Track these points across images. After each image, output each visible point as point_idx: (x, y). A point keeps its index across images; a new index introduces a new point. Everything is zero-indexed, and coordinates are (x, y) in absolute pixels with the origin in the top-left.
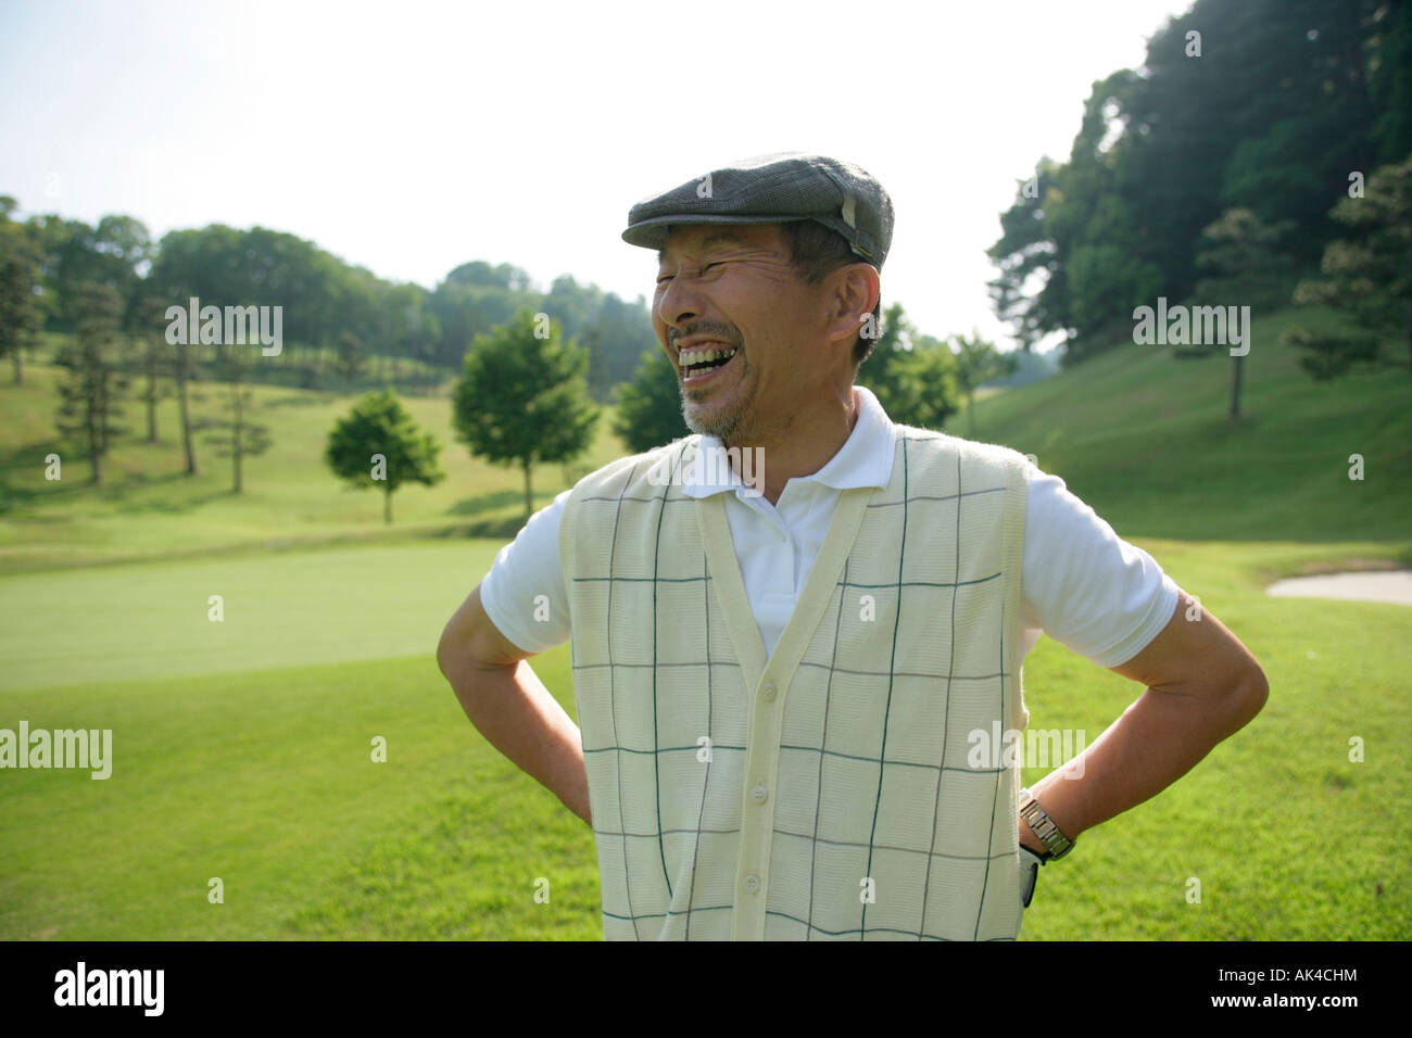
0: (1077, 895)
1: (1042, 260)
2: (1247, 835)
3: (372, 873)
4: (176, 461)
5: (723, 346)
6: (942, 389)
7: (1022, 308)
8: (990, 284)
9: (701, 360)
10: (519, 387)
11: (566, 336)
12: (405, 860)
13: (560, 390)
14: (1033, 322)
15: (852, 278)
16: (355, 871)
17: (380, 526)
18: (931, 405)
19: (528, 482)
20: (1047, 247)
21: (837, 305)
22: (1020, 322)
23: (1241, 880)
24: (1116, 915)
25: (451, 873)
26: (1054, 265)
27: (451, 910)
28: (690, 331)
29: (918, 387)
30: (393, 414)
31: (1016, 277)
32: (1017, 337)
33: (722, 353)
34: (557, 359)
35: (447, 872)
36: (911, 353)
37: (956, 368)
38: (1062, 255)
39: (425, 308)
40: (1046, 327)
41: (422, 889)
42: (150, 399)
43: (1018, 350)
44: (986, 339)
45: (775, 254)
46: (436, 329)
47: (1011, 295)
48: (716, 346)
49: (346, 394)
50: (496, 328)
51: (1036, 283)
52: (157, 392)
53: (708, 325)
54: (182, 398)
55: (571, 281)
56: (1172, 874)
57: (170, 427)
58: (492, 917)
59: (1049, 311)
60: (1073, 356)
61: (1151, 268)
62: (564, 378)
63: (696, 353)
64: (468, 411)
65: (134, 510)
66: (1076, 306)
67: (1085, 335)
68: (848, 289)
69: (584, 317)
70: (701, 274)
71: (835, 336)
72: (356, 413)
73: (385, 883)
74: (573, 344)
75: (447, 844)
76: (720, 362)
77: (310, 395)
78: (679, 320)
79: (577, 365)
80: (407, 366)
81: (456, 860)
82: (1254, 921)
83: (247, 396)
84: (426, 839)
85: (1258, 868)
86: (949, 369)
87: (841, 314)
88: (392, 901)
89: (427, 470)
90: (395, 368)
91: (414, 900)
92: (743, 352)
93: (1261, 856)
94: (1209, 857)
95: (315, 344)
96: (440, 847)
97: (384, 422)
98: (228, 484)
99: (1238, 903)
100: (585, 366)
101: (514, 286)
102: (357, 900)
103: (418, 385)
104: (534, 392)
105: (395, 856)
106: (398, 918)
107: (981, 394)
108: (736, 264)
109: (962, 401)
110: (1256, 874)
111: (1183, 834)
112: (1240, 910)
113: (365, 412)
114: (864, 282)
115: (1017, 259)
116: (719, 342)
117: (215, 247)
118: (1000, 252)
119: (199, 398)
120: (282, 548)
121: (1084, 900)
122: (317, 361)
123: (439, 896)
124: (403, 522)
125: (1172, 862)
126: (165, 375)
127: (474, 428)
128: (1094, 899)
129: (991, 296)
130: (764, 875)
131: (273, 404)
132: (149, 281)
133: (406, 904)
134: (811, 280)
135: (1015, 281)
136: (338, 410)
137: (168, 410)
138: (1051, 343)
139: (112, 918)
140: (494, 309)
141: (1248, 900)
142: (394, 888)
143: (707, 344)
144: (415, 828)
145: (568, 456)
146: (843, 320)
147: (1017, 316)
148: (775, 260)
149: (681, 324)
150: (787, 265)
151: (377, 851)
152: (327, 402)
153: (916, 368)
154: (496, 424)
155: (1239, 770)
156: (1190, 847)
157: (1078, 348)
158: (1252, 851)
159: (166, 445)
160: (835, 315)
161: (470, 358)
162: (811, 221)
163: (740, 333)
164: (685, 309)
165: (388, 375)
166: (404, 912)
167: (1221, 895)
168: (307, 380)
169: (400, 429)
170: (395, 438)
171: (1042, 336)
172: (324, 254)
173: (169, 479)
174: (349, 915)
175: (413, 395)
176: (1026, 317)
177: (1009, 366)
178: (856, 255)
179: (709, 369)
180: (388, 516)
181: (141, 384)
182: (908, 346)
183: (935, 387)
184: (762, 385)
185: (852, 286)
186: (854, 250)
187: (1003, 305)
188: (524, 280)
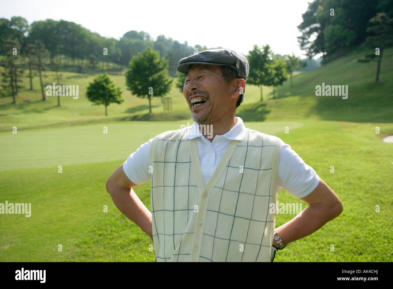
0: (311, 239)
1: (316, 29)
2: (365, 221)
3: (101, 230)
4: (40, 96)
5: (203, 98)
6: (282, 73)
7: (309, 45)
8: (298, 38)
9: (197, 101)
10: (147, 72)
11: (162, 55)
12: (111, 226)
13: (159, 73)
14: (312, 50)
15: (238, 82)
16: (96, 229)
17: (104, 117)
18: (278, 78)
19: (150, 103)
20: (318, 25)
21: (234, 89)
22: (308, 50)
23: (362, 235)
24: (322, 245)
25: (124, 230)
26: (319, 31)
27: (124, 241)
28: (195, 93)
29: (274, 72)
30: (107, 81)
31: (307, 35)
32: (307, 55)
33: (203, 99)
34: (159, 63)
35: (123, 230)
36: (272, 61)
37: (286, 66)
38: (322, 28)
39: (116, 46)
40: (317, 52)
41: (116, 235)
42: (30, 77)
43: (307, 59)
44: (297, 56)
45: (219, 74)
46: (120, 53)
47: (305, 41)
48: (202, 97)
49: (92, 74)
50: (139, 54)
51: (313, 37)
52: (32, 75)
53: (200, 92)
54: (40, 76)
55: (163, 36)
56: (341, 233)
57: (37, 85)
58: (136, 243)
59: (318, 46)
60: (325, 61)
61: (352, 32)
62: (161, 70)
63: (196, 99)
64: (131, 80)
65: (27, 112)
66: (327, 45)
67: (329, 54)
68: (237, 85)
69: (167, 49)
70: (198, 79)
71: (233, 97)
72: (95, 81)
73: (105, 233)
74: (164, 58)
75: (123, 221)
76: (203, 102)
77: (81, 75)
78: (192, 90)
79: (165, 65)
80: (111, 65)
81: (126, 226)
82: (364, 248)
83: (61, 75)
84: (117, 219)
85: (367, 232)
86: (284, 66)
87: (235, 91)
88: (107, 238)
89: (118, 99)
90: (107, 66)
91: (113, 238)
92: (209, 100)
93: (368, 228)
94: (353, 228)
95: (82, 58)
96: (121, 222)
97: (104, 84)
98: (56, 104)
99: (360, 242)
100: (168, 66)
101: (145, 39)
102: (97, 238)
103: (114, 71)
104: (152, 74)
105: (108, 224)
106: (109, 243)
107: (295, 73)
108: (209, 76)
109: (288, 76)
110: (366, 234)
111: (345, 220)
112: (360, 245)
113: (98, 81)
114: (241, 84)
115: (308, 29)
116: (203, 97)
117: (49, 27)
118: (302, 27)
119: (45, 76)
120: (73, 124)
121: (313, 240)
122: (83, 63)
123: (121, 237)
124: (111, 116)
125: (341, 229)
126: (34, 69)
127: (133, 85)
128: (316, 240)
129: (299, 42)
130: (200, 246)
131: (69, 78)
132: (28, 38)
133: (111, 239)
134: (228, 81)
135: (307, 37)
136: (90, 80)
137: (36, 80)
138: (318, 57)
139: (25, 243)
140: (139, 47)
141: (363, 241)
142: (107, 234)
143: (199, 97)
144: (114, 216)
145: (163, 94)
146: (236, 93)
147: (307, 48)
148: (219, 75)
149: (193, 91)
150: (221, 77)
151: (103, 223)
152: (86, 77)
153: (273, 66)
154: (139, 84)
155: (365, 200)
156: (347, 225)
157: (327, 58)
158: (366, 226)
159: (36, 91)
160: (234, 91)
161: (131, 63)
162: (228, 66)
163: (209, 94)
164: (194, 87)
165: (105, 68)
166: (110, 242)
167: (355, 240)
168: (80, 70)
169: (109, 86)
170: (108, 89)
171: (315, 55)
172: (84, 29)
173: (38, 102)
174: (94, 242)
175: (113, 75)
176: (310, 48)
177: (304, 65)
178: (239, 76)
179: (200, 104)
180: (106, 114)
181: (27, 72)
182: (271, 59)
183: (279, 72)
184: (214, 109)
185: (238, 85)
186: (239, 75)
187: (302, 45)
188: (148, 37)
